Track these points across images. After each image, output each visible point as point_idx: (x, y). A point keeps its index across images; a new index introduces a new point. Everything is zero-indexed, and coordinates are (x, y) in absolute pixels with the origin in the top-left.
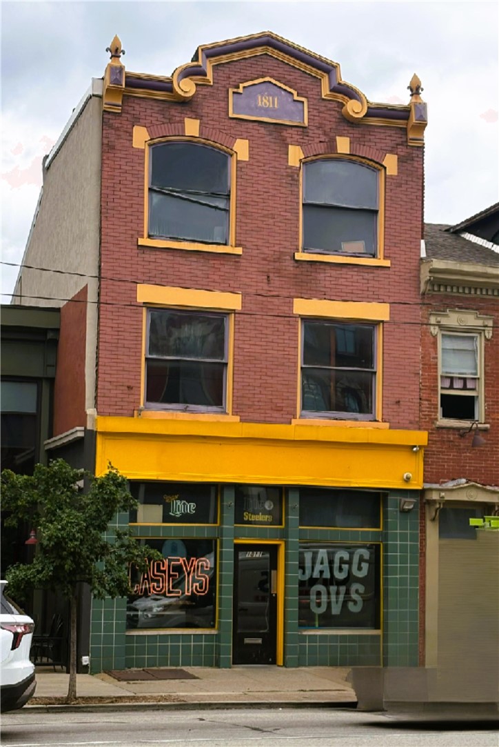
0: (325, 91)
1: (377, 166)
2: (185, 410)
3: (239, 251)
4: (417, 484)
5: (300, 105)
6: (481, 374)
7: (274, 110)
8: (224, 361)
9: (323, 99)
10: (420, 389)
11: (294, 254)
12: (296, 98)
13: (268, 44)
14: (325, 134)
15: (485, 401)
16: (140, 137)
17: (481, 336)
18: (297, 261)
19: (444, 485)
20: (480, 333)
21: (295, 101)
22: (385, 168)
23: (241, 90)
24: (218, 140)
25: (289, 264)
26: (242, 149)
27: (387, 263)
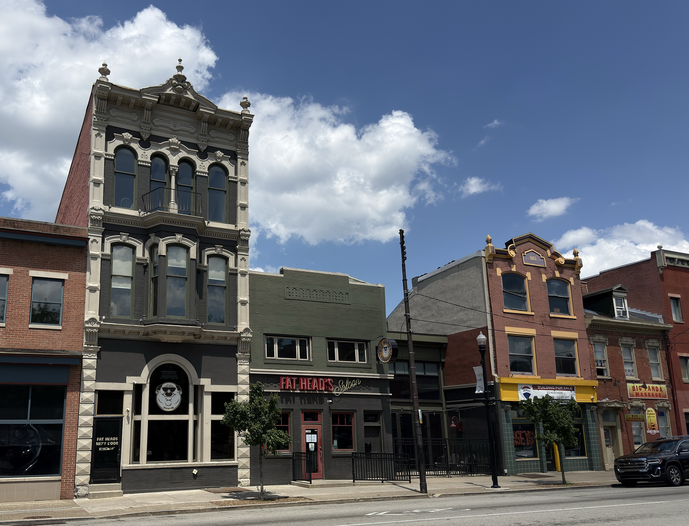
0: (549, 254)
1: (567, 281)
2: (523, 374)
3: (533, 313)
4: (595, 401)
5: (543, 260)
6: (606, 358)
7: (535, 261)
8: (532, 355)
9: (549, 257)
10: (590, 364)
11: (549, 314)
12: (541, 257)
13: (530, 237)
14: (551, 270)
15: (610, 369)
16: (499, 272)
17: (604, 344)
18: (550, 317)
19: (602, 401)
20: (604, 343)
21: (541, 258)
22: (570, 282)
23: (525, 254)
24: (522, 272)
25: (548, 319)
26: (528, 275)
27: (575, 317)
